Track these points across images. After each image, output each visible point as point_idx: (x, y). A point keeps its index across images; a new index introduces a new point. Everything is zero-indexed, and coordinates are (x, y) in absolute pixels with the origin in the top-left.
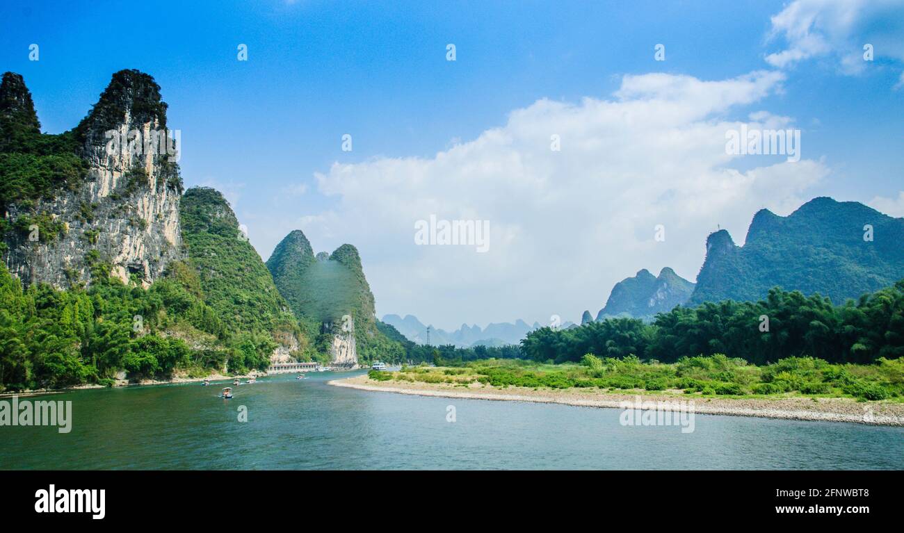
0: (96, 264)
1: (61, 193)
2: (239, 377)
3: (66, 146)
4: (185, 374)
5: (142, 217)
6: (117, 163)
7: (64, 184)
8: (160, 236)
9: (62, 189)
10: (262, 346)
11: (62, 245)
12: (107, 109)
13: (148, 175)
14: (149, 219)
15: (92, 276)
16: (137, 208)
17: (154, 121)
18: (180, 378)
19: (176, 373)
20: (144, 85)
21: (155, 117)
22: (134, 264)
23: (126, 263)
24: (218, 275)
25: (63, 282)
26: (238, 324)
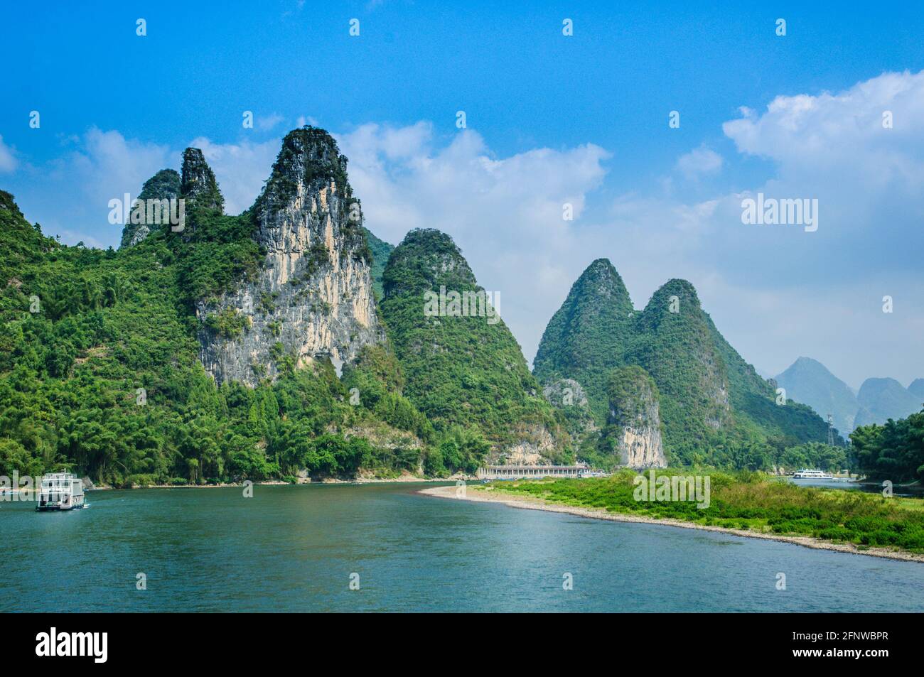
0: (280, 358)
1: (242, 286)
2: (436, 480)
3: (244, 231)
4: (371, 474)
5: (325, 300)
6: (294, 244)
7: (244, 276)
8: (349, 318)
9: (242, 281)
10: (469, 445)
11: (247, 340)
12: (279, 184)
13: (328, 251)
14: (334, 300)
15: (279, 370)
16: (318, 292)
17: (330, 185)
18: (365, 478)
19: (362, 473)
20: (317, 144)
21: (330, 181)
22: (322, 354)
23: (313, 353)
24: (442, 350)
25: (252, 378)
26: (466, 415)
